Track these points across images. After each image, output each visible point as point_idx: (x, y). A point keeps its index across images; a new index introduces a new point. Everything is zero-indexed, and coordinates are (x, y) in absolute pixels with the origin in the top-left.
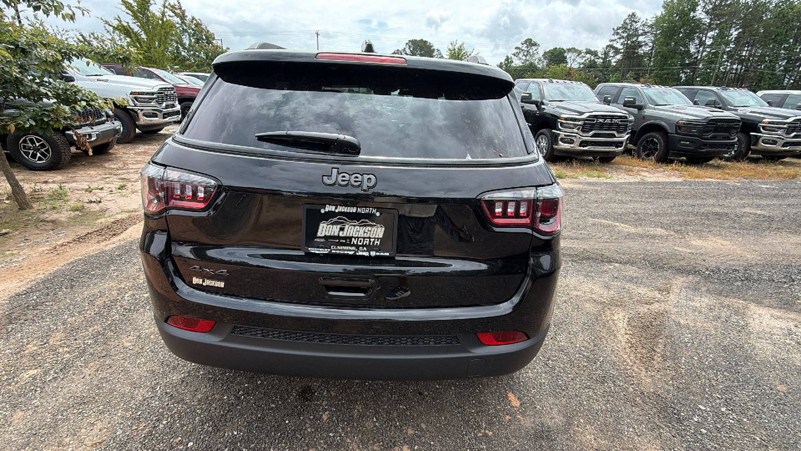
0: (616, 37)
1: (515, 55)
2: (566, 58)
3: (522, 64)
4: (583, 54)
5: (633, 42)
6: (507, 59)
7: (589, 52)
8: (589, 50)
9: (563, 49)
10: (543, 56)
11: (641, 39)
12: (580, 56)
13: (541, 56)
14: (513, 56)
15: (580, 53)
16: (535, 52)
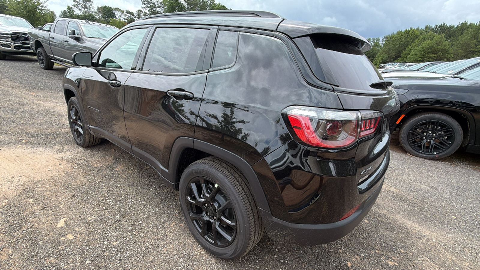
0: (144, 6)
1: (75, 6)
2: (115, 14)
3: (82, 14)
4: (125, 13)
5: (154, 11)
6: (69, 8)
7: (128, 12)
8: (128, 11)
9: (111, 8)
10: (97, 10)
11: (158, 9)
12: (124, 14)
13: (96, 10)
14: (73, 7)
15: (123, 12)
16: (91, 6)
